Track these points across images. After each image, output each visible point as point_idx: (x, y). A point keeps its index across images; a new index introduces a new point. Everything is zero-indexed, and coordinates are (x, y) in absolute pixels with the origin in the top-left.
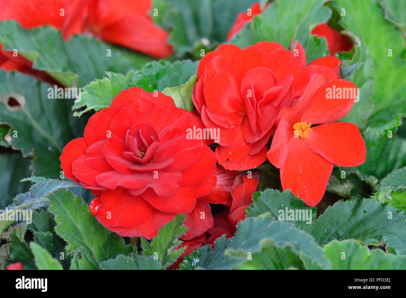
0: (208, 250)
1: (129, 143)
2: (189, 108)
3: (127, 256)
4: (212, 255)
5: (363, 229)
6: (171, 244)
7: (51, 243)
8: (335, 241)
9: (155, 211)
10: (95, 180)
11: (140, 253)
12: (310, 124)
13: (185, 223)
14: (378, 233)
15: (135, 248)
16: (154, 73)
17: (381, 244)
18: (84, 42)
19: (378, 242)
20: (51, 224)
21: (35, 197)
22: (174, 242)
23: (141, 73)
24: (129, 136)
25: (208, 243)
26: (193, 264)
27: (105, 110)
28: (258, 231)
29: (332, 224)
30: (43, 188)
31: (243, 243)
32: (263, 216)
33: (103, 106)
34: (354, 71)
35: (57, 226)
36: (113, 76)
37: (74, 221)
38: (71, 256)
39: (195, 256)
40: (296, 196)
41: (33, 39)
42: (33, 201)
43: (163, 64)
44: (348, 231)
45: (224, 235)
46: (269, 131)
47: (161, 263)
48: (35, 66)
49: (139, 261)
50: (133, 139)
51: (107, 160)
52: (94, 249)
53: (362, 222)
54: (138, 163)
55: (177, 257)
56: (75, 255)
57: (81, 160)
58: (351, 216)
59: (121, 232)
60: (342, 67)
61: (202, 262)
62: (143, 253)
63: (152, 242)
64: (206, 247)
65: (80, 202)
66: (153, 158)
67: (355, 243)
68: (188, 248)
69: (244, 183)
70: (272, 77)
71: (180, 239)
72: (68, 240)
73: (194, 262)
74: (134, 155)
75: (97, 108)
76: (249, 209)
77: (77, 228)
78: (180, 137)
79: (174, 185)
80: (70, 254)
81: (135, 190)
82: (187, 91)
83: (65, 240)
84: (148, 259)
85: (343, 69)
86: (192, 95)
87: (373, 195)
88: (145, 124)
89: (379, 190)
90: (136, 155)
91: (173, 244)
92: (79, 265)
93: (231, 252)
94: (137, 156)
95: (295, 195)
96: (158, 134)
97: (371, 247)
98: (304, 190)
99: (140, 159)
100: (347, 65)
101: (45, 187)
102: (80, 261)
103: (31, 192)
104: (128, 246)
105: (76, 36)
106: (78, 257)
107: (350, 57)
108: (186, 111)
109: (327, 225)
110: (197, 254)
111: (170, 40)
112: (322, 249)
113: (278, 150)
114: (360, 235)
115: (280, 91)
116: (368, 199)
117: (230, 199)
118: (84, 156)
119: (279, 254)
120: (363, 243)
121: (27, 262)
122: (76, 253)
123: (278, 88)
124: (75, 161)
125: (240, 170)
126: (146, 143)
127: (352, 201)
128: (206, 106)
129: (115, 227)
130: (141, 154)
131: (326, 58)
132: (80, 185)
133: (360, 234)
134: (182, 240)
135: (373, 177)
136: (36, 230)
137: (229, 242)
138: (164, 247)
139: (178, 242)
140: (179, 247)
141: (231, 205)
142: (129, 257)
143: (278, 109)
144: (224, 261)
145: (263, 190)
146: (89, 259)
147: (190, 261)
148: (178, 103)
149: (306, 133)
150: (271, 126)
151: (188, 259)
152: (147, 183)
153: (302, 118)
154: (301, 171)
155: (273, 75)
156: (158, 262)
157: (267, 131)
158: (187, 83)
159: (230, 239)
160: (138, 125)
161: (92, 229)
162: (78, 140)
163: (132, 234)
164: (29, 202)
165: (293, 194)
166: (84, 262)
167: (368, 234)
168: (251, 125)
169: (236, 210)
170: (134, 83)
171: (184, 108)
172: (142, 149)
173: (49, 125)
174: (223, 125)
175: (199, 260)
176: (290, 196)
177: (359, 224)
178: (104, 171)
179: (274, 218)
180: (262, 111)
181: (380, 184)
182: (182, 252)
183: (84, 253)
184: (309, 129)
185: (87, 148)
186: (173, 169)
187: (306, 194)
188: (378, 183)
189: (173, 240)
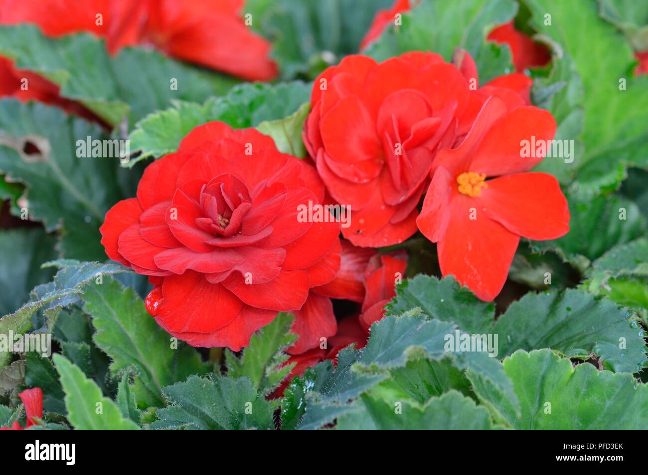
0: (328, 368)
1: (205, 204)
2: (298, 153)
3: (203, 378)
4: (333, 375)
5: (565, 335)
6: (271, 360)
7: (88, 360)
8: (522, 351)
9: (245, 308)
10: (153, 261)
11: (223, 374)
12: (484, 176)
13: (294, 328)
14: (587, 340)
15: (217, 367)
16: (246, 102)
17: (591, 356)
18: (141, 57)
19: (588, 354)
20: (89, 331)
21: (62, 289)
22: (275, 357)
23: (225, 102)
24: (205, 194)
25: (328, 358)
26: (305, 390)
27: (170, 157)
28: (403, 336)
29: (519, 329)
30: (74, 276)
31: (379, 355)
32: (410, 314)
33: (166, 151)
34: (552, 96)
35: (98, 334)
36: (183, 107)
37: (122, 326)
38: (118, 379)
39: (307, 378)
40: (463, 285)
41: (62, 53)
42: (59, 293)
43: (260, 87)
44: (544, 339)
45: (352, 345)
46: (421, 186)
47: (256, 388)
48: (64, 93)
49: (222, 385)
50: (211, 198)
51: (172, 230)
52: (155, 370)
53: (565, 325)
54: (219, 235)
55: (281, 379)
56: (124, 378)
57: (132, 232)
58: (548, 315)
59: (193, 341)
60: (534, 90)
61: (319, 387)
62: (228, 373)
63: (243, 358)
64: (324, 364)
65: (132, 298)
66: (243, 228)
67: (552, 354)
68: (297, 366)
69: (384, 267)
70: (424, 104)
71: (285, 353)
72: (114, 355)
73: (306, 387)
74: (212, 222)
75: (157, 154)
76: (391, 306)
77: (128, 337)
78: (284, 195)
79: (274, 267)
80: (116, 376)
81: (215, 275)
82: (296, 128)
83: (109, 355)
84: (236, 383)
85: (536, 92)
86: (303, 133)
87: (582, 284)
88: (230, 176)
89: (590, 277)
90: (215, 223)
91: (274, 360)
92: (130, 392)
93: (360, 368)
94: (217, 225)
95: (460, 284)
96: (249, 191)
97: (575, 361)
98: (475, 276)
99: (222, 229)
100: (542, 86)
101: (77, 274)
102: (131, 387)
103: (56, 282)
104: (207, 364)
105: (128, 48)
106: (129, 379)
107: (546, 75)
108: (293, 157)
109: (510, 331)
110: (312, 375)
111: (273, 53)
112: (500, 363)
113: (434, 214)
114: (561, 344)
115: (437, 126)
116: (574, 290)
117: (362, 291)
118: (136, 226)
119: (436, 373)
120: (564, 355)
121: (51, 389)
122: (125, 375)
123: (433, 120)
124: (123, 233)
125: (376, 246)
126: (231, 205)
127: (550, 293)
128: (324, 149)
129: (184, 333)
130: (224, 222)
131: (510, 77)
132: (130, 270)
133: (561, 342)
134: (288, 354)
135: (582, 257)
136: (65, 340)
137: (358, 355)
138: (261, 365)
139: (281, 357)
140: (284, 364)
141: (363, 300)
142: (207, 379)
143: (434, 151)
144: (349, 383)
145: (412, 277)
146: (147, 384)
147: (299, 385)
148: (282, 145)
149: (477, 189)
150: (422, 179)
151: (297, 382)
152: (233, 265)
153: (472, 166)
154: (470, 248)
155: (426, 102)
156: (252, 387)
157: (417, 186)
158: (295, 114)
159: (360, 351)
160: (219, 177)
161: (151, 338)
162: (128, 202)
163: (210, 342)
164: (52, 295)
165: (457, 283)
166: (138, 389)
167: (572, 342)
168: (394, 176)
169: (371, 308)
170: (215, 117)
171: (290, 153)
172: (225, 214)
173: (87, 183)
174: (350, 178)
175: (313, 384)
176: (453, 285)
177: (560, 328)
178: (169, 248)
179: (426, 316)
180: (410, 158)
181: (593, 268)
182: (288, 372)
183: (138, 374)
184: (483, 184)
185: (141, 214)
186: (272, 244)
187: (478, 282)
188: (591, 266)
189: (274, 354)
